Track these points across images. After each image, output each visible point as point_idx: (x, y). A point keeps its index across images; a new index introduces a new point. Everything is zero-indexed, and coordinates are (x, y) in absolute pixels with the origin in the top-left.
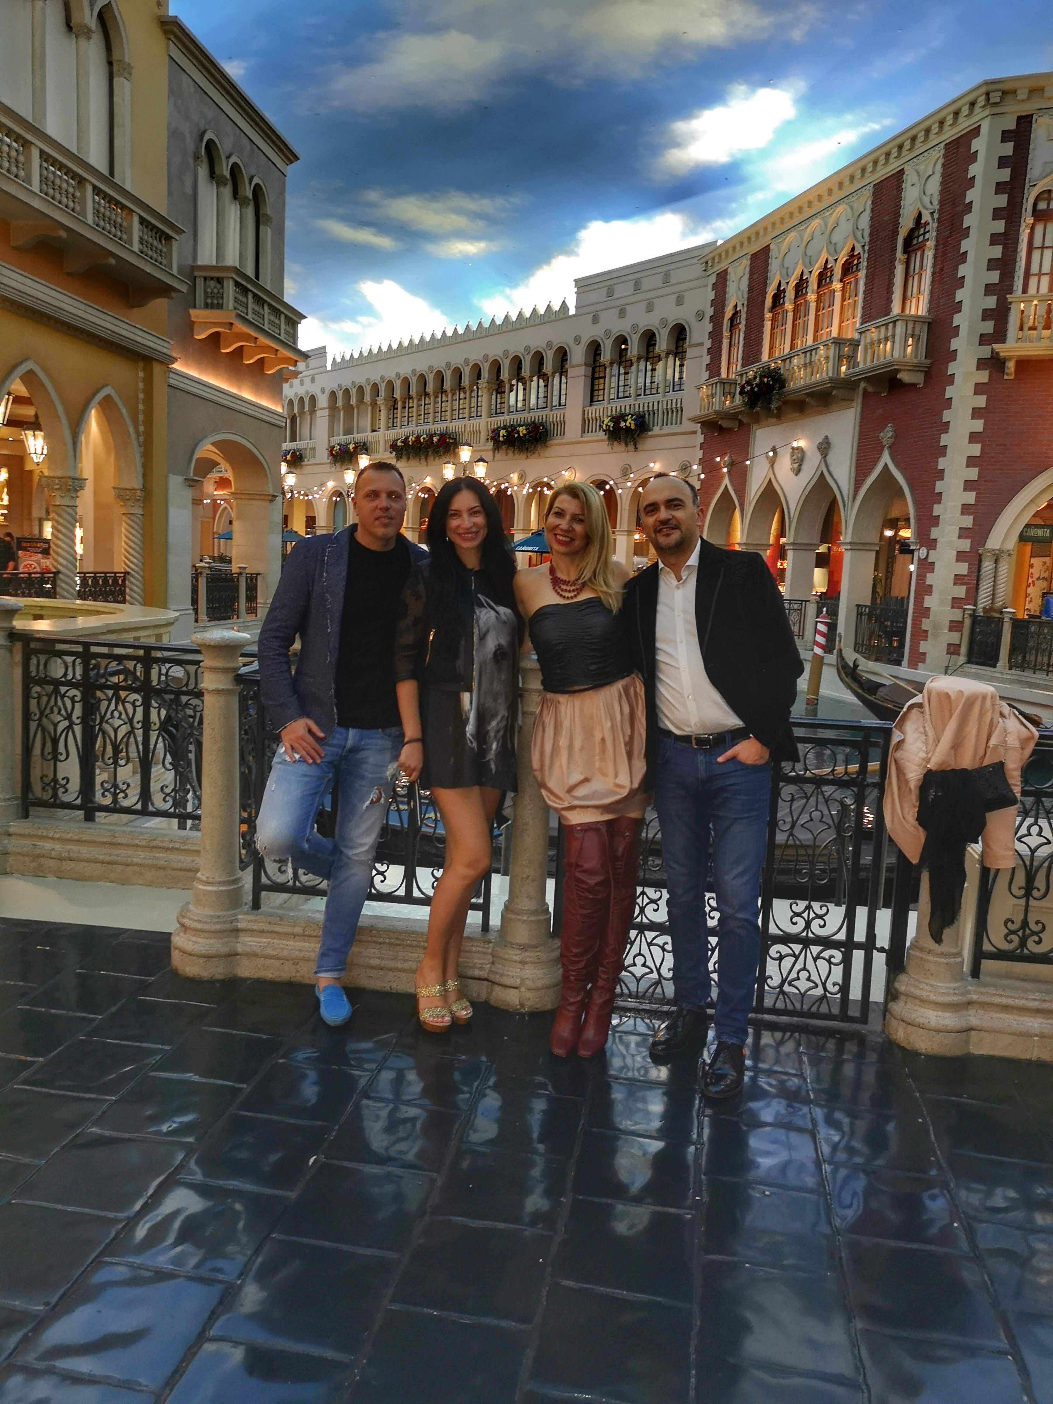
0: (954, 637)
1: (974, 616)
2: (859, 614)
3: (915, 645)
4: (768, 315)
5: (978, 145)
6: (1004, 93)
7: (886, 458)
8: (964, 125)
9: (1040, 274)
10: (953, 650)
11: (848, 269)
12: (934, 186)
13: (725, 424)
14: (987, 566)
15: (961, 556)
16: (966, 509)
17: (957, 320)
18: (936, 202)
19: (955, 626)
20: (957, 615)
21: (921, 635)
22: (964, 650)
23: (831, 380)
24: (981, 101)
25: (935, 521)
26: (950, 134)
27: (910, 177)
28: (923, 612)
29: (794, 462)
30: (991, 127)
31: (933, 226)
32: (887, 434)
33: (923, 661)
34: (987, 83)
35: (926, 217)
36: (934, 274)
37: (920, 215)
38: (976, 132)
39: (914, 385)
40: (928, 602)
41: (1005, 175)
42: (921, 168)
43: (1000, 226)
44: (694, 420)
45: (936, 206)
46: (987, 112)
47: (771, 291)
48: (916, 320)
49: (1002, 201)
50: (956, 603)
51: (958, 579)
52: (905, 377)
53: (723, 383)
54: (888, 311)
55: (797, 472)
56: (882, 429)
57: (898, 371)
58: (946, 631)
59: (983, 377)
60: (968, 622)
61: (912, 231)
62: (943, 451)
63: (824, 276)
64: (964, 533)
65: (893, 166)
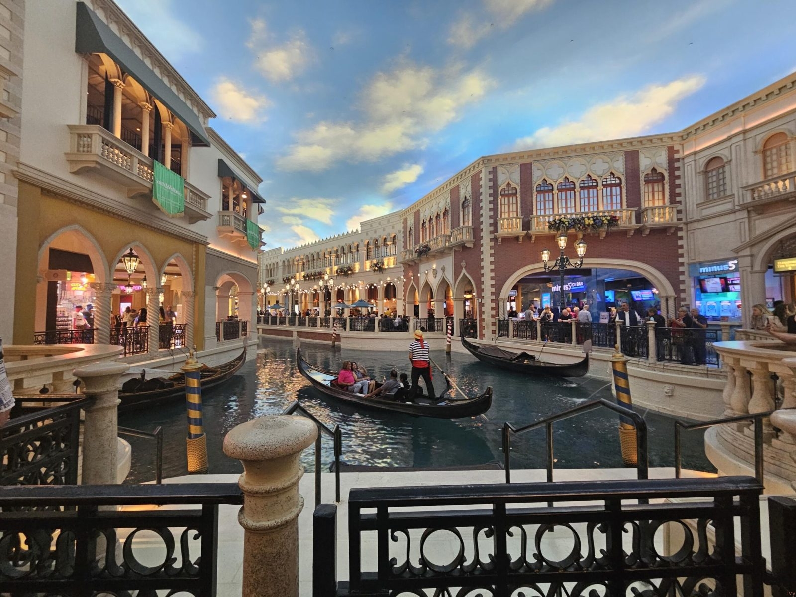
0: (494, 328)
1: (499, 321)
2: (460, 322)
3: (481, 332)
4: (421, 230)
5: (482, 175)
6: (488, 160)
7: (464, 271)
8: (476, 170)
9: (505, 212)
10: (494, 332)
11: (444, 214)
12: (469, 188)
13: (411, 263)
14: (501, 304)
15: (492, 301)
16: (492, 286)
17: (482, 227)
18: (470, 192)
19: (493, 324)
20: (493, 320)
21: (482, 328)
22: (497, 332)
23: (444, 247)
24: (481, 163)
25: (483, 290)
26: (472, 173)
27: (461, 186)
28: (482, 320)
29: (434, 274)
30: (485, 170)
31: (470, 200)
32: (463, 264)
33: (484, 337)
34: (482, 157)
35: (467, 198)
36: (472, 214)
37: (466, 197)
38: (481, 171)
39: (470, 248)
40: (483, 317)
41: (491, 184)
42: (465, 184)
43: (491, 199)
44: (400, 263)
45: (471, 194)
46: (483, 166)
47: (421, 222)
48: (469, 228)
49: (491, 191)
50: (493, 316)
51: (492, 309)
52: (468, 245)
53: (409, 251)
54: (459, 225)
55: (435, 277)
56: (462, 262)
57: (465, 243)
58: (491, 326)
59: (492, 244)
60: (497, 323)
61: (464, 202)
62: (482, 268)
63: (438, 216)
64: (492, 293)
65: (456, 183)
